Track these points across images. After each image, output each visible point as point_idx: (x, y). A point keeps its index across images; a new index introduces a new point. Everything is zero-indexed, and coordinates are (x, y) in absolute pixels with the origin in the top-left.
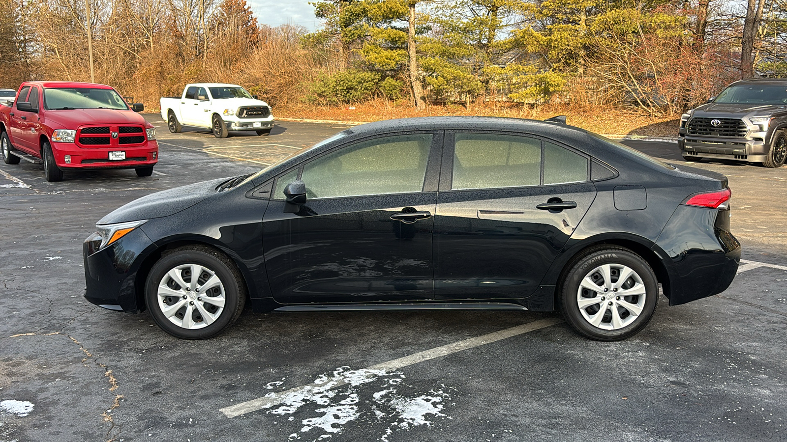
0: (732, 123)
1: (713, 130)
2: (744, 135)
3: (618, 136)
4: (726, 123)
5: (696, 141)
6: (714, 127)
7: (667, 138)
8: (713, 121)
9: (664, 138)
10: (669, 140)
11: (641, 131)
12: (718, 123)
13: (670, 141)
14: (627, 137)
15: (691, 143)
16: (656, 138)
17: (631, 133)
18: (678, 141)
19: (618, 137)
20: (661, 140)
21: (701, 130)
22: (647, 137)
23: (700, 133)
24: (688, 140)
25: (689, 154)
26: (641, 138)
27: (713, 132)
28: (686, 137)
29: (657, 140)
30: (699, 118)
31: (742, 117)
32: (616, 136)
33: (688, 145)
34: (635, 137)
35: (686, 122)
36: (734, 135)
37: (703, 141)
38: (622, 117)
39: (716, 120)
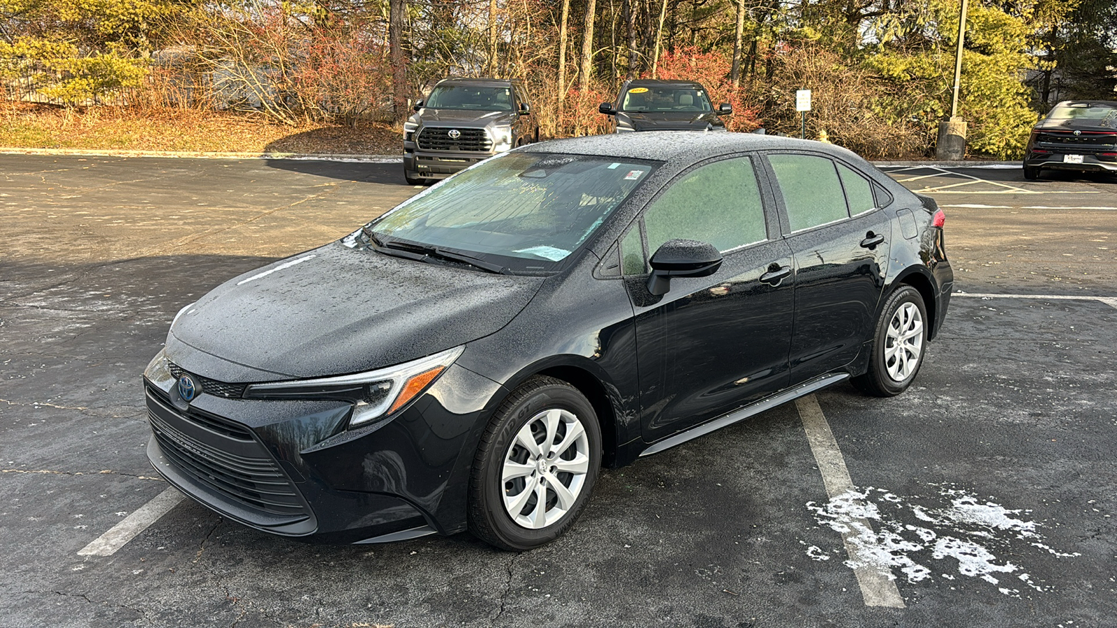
0: (473, 134)
1: (453, 144)
2: (488, 150)
3: (251, 153)
4: (465, 134)
5: (431, 158)
6: (452, 139)
7: (324, 155)
8: (450, 132)
9: (320, 155)
10: (328, 157)
11: (281, 145)
12: (457, 135)
13: (330, 159)
14: (265, 155)
15: (426, 161)
16: (308, 156)
17: (269, 148)
18: (405, 159)
19: (251, 156)
20: (316, 159)
21: (436, 143)
22: (296, 154)
23: (434, 148)
24: (419, 157)
25: (421, 175)
26: (288, 156)
27: (452, 147)
28: (416, 153)
29: (311, 158)
30: (432, 128)
31: (484, 127)
32: (249, 154)
33: (420, 164)
34: (277, 155)
35: (412, 133)
36: (477, 150)
37: (440, 158)
38: (238, 127)
39: (454, 131)
